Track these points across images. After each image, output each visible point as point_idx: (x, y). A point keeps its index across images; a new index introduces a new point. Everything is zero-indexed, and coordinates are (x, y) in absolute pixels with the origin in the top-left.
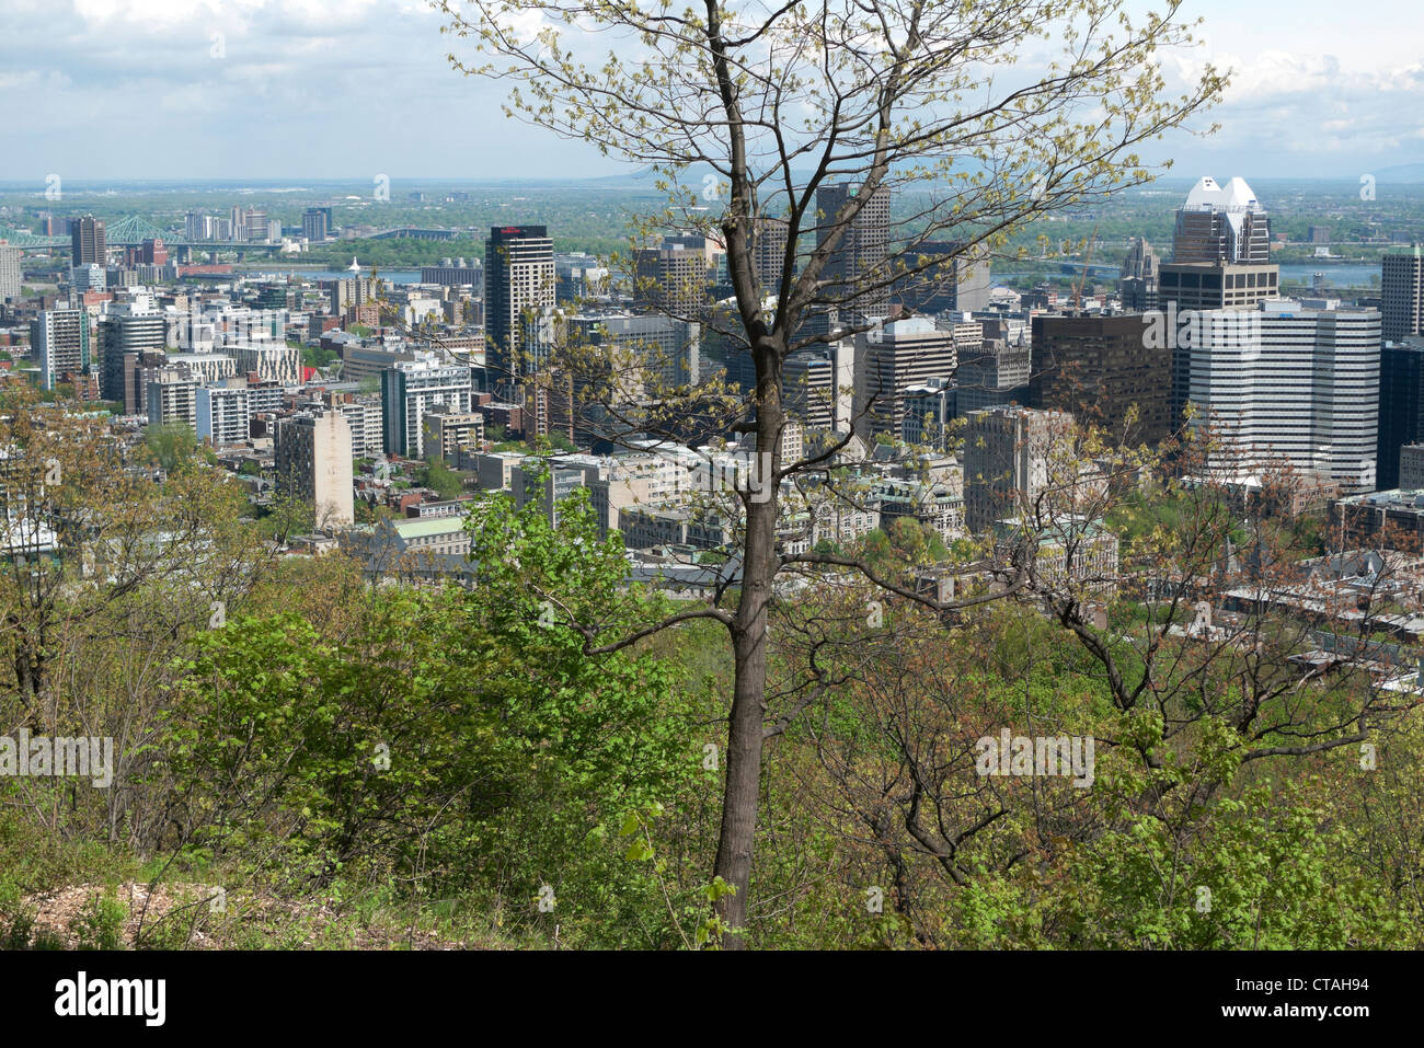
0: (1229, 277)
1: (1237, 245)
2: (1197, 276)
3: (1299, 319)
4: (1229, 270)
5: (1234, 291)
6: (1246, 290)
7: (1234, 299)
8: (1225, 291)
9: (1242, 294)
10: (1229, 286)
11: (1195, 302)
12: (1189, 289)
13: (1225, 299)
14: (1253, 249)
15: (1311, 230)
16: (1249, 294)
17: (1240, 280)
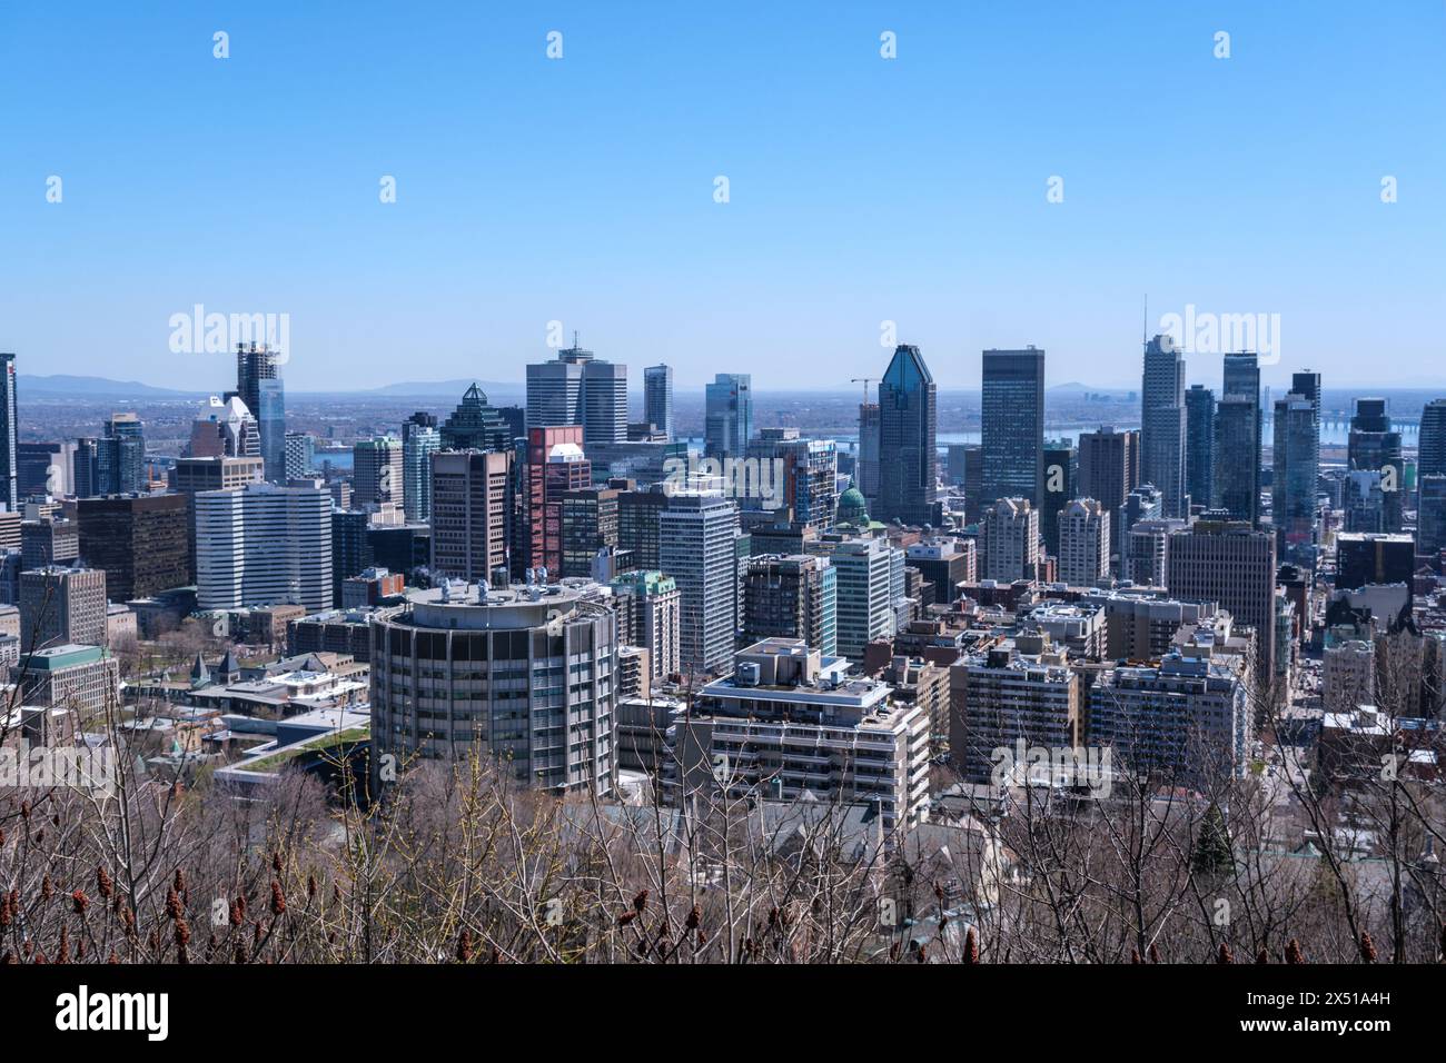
0: (227, 467)
1: (236, 444)
2: (203, 467)
3: (272, 496)
4: (228, 461)
5: (231, 477)
6: (240, 476)
7: (231, 482)
8: (224, 477)
9: (237, 479)
10: (227, 473)
11: (204, 485)
12: (199, 477)
13: (224, 483)
14: (248, 446)
15: (331, 430)
16: (243, 479)
17: (235, 468)
